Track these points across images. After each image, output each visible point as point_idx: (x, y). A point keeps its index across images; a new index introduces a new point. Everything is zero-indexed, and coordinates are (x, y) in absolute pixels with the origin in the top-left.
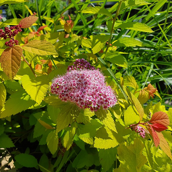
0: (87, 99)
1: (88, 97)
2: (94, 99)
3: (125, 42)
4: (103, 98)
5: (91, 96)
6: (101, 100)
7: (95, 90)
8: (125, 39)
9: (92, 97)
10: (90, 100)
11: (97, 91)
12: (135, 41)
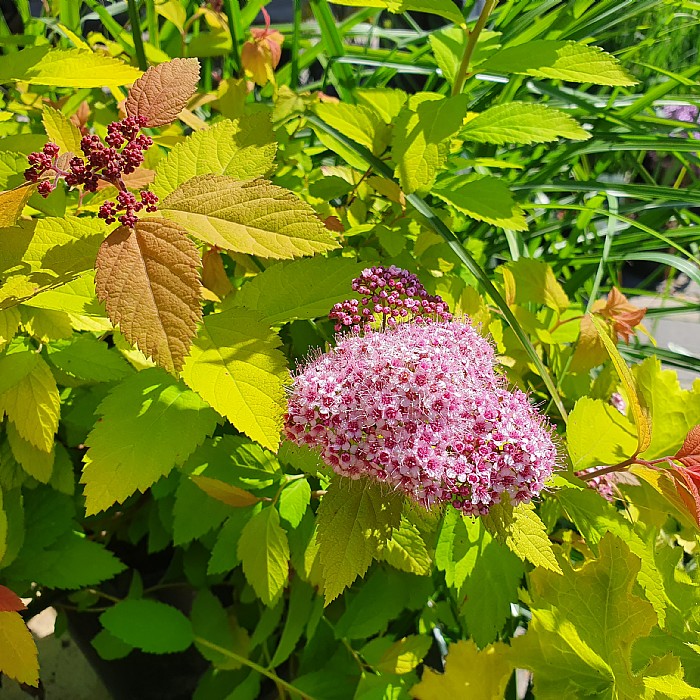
0: (451, 474)
1: (452, 462)
2: (477, 470)
3: (510, 123)
4: (511, 463)
5: (463, 459)
6: (506, 473)
7: (470, 424)
8: (508, 110)
9: (465, 459)
10: (462, 478)
11: (480, 428)
12: (549, 117)
